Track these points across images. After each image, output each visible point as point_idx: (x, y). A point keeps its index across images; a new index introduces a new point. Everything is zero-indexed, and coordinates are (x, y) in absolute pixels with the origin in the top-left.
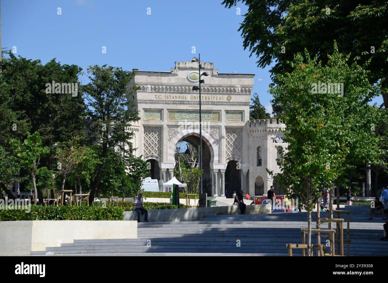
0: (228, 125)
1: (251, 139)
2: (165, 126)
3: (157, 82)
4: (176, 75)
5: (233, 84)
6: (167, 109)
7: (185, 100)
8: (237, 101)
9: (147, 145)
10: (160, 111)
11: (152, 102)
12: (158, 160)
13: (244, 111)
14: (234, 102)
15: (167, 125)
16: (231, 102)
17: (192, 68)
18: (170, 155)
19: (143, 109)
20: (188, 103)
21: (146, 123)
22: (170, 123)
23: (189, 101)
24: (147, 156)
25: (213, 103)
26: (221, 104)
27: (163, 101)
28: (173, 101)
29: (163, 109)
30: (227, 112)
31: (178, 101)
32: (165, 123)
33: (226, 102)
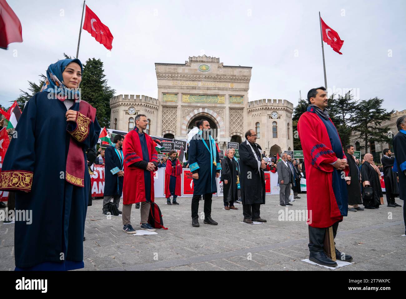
0: (232, 106)
1: (251, 117)
2: (179, 107)
3: (173, 71)
4: (190, 66)
5: (234, 74)
6: (182, 93)
7: (197, 86)
8: (239, 87)
9: (165, 122)
10: (176, 94)
11: (169, 87)
12: (174, 134)
13: (244, 95)
14: (236, 89)
15: (182, 106)
16: (233, 88)
17: (202, 61)
18: (184, 130)
19: (162, 93)
20: (199, 88)
21: (165, 104)
22: (184, 104)
23: (199, 87)
24: (165, 130)
25: (219, 89)
26: (226, 89)
27: (179, 86)
28: (187, 87)
29: (178, 93)
30: (231, 96)
31: (191, 87)
32: (179, 104)
33: (230, 88)
